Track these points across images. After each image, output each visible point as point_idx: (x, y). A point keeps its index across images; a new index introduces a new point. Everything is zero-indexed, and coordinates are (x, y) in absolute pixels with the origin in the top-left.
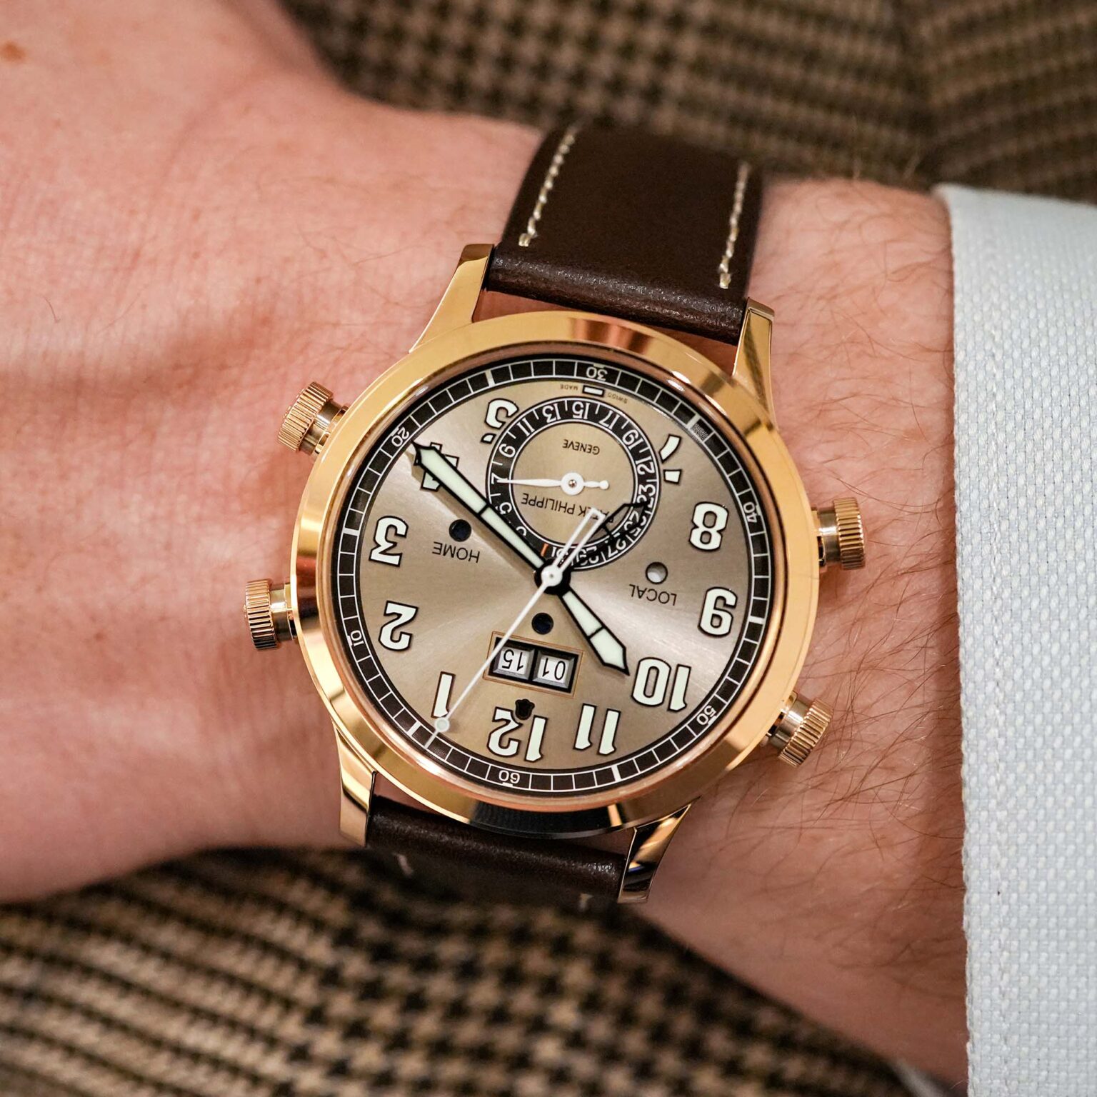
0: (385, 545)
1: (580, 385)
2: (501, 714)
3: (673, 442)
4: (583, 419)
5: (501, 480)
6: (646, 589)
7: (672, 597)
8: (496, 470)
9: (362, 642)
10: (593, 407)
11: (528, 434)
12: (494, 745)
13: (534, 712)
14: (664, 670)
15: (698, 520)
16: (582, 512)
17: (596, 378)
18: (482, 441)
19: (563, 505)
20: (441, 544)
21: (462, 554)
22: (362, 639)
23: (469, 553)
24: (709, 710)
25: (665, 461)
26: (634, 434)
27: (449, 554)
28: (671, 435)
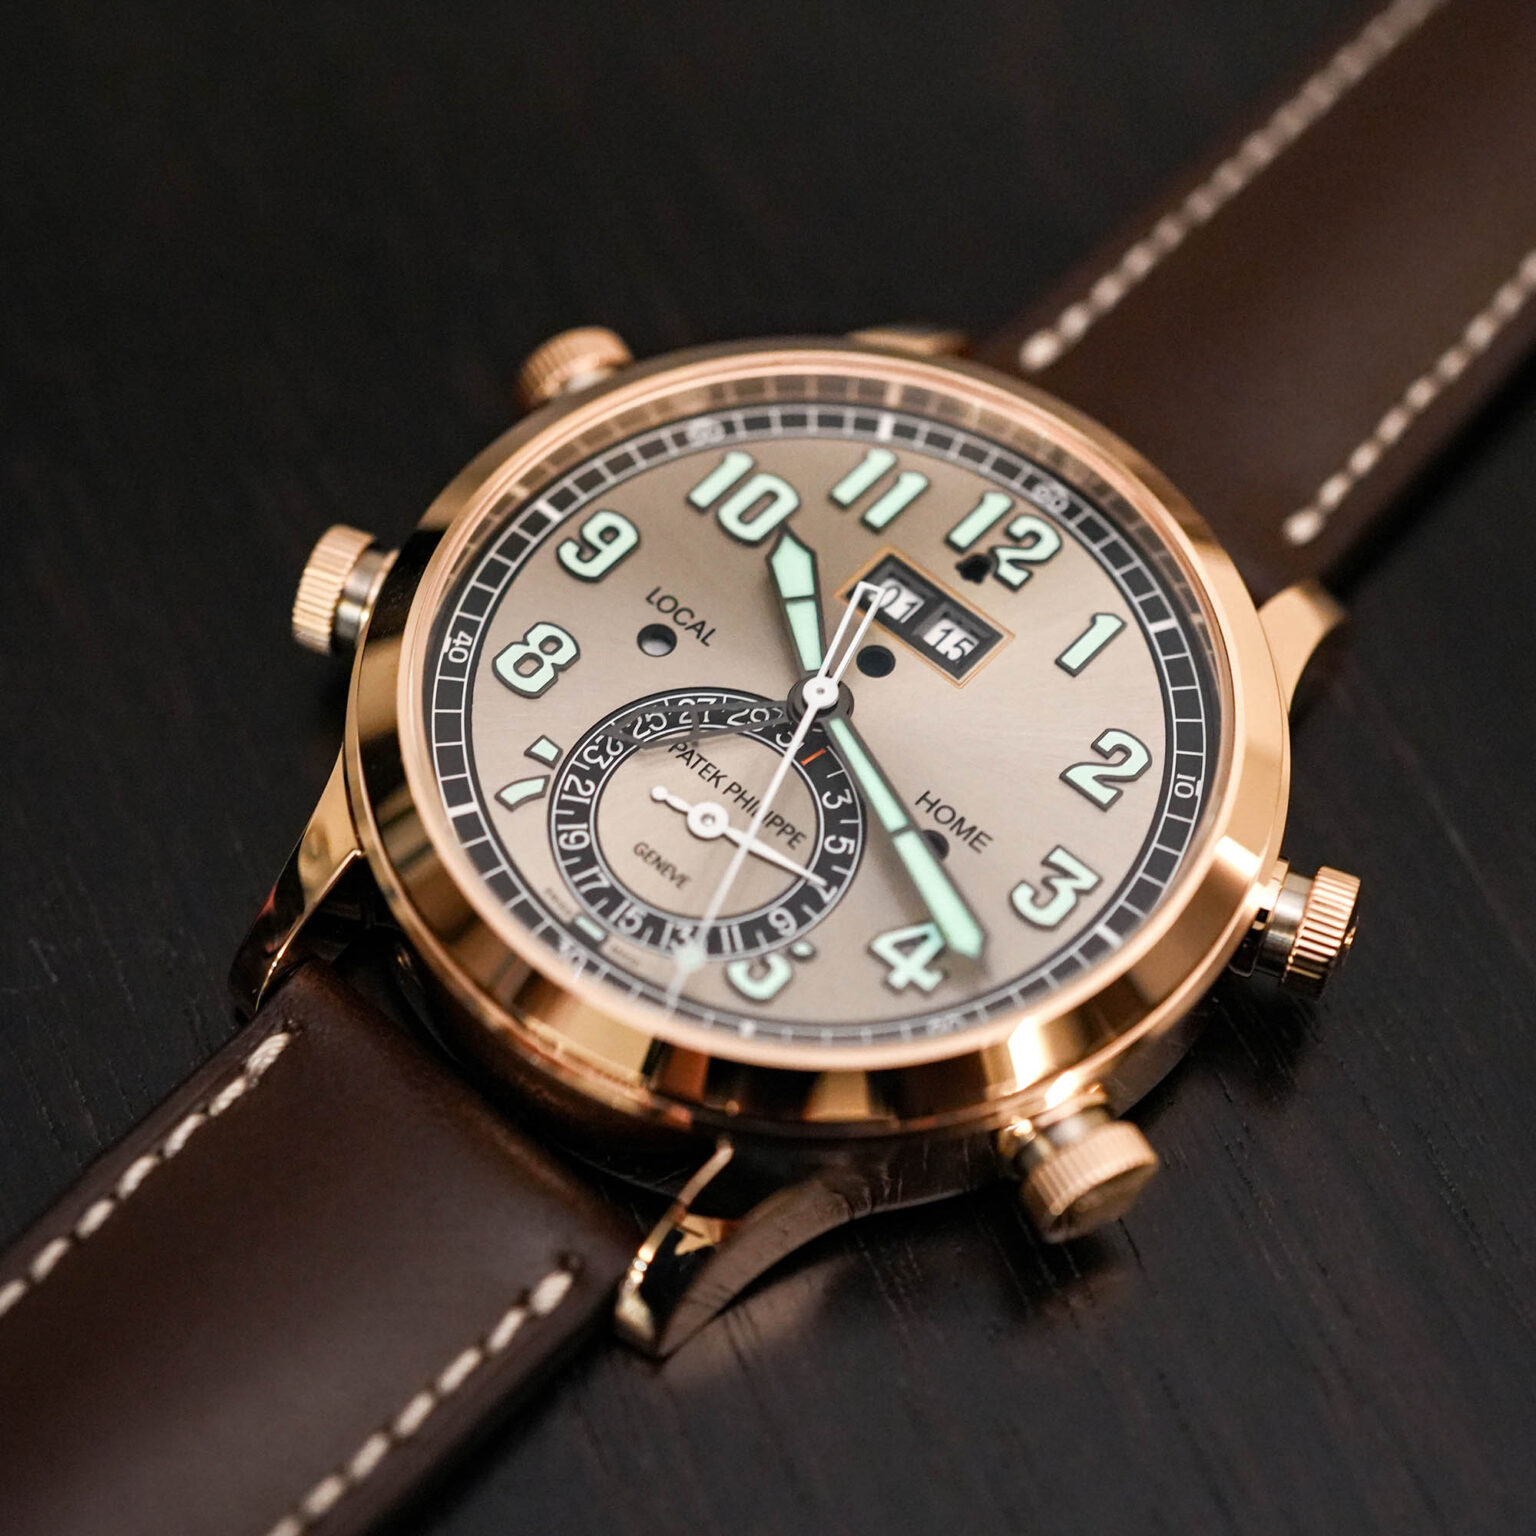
0: (1064, 886)
2: (1015, 576)
3: (511, 795)
4: (633, 904)
5: (818, 881)
6: (687, 629)
7: (655, 599)
8: (819, 905)
9: (1179, 776)
10: (605, 912)
11: (736, 928)
12: (1050, 543)
13: (958, 558)
14: (729, 514)
15: (546, 674)
16: (718, 778)
19: (741, 803)
20: (971, 844)
21: (945, 815)
22: (1177, 781)
23: (934, 809)
25: (547, 778)
26: (567, 841)
27: (966, 826)
28: (510, 808)
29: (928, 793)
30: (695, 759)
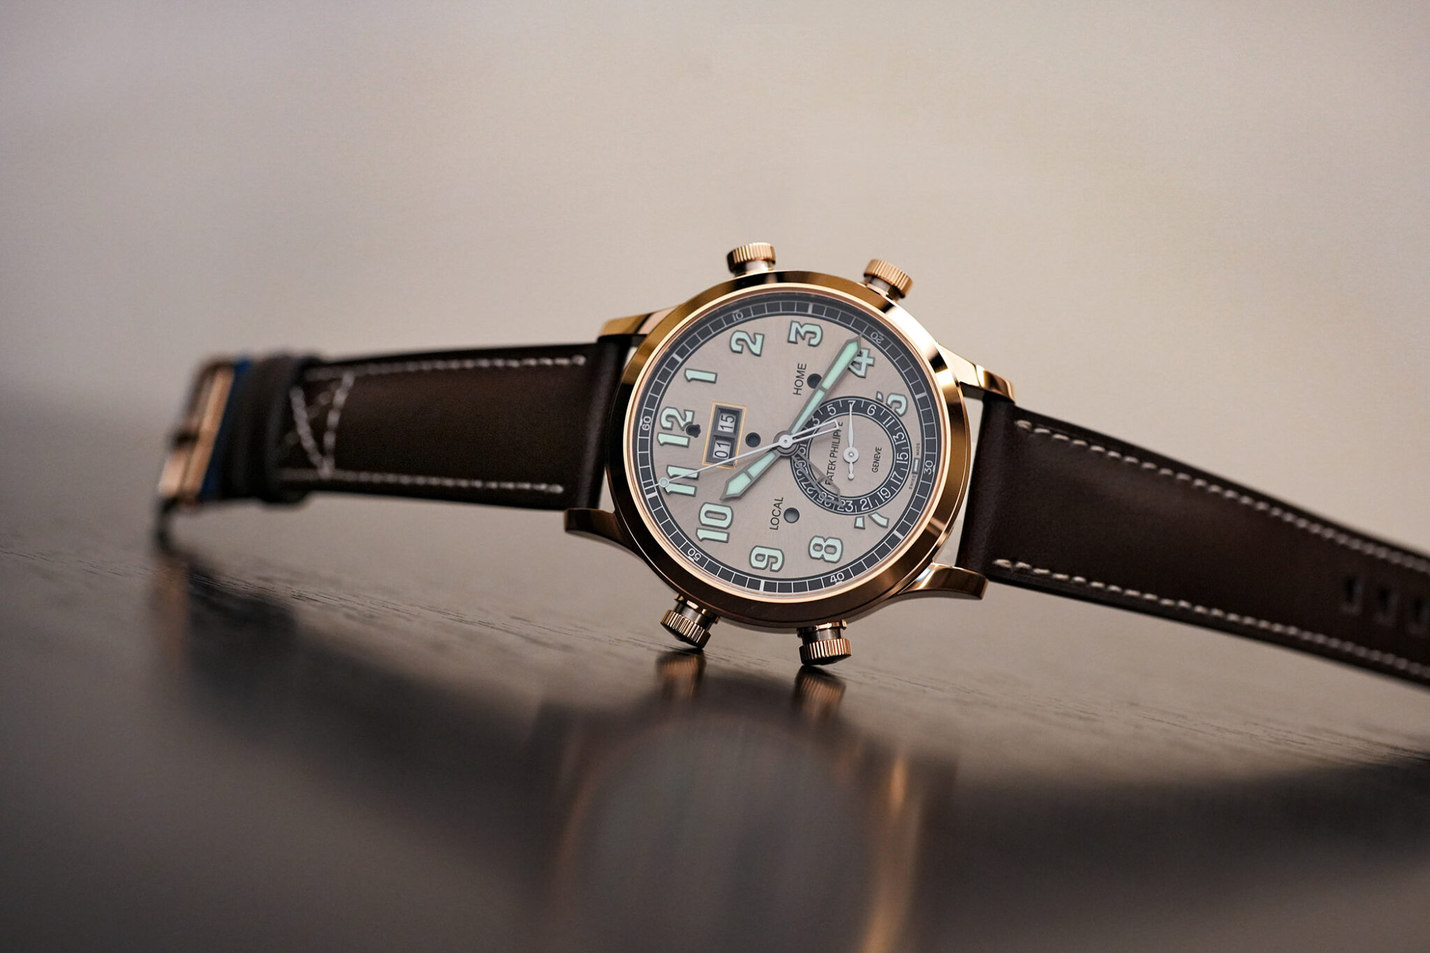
0: (802, 331)
1: (920, 457)
2: (689, 415)
3: (884, 522)
4: (897, 460)
5: (851, 406)
6: (780, 508)
7: (775, 527)
8: (858, 403)
10: (905, 466)
11: (884, 423)
12: (668, 412)
13: (692, 437)
14: (725, 524)
15: (830, 542)
16: (832, 463)
17: (925, 467)
18: (878, 392)
19: (836, 450)
20: (805, 369)
21: (799, 383)
22: (737, 320)
23: (800, 388)
24: (698, 556)
25: (870, 516)
26: (888, 495)
27: (799, 374)
28: (888, 520)
29: (794, 394)
30: (829, 474)
